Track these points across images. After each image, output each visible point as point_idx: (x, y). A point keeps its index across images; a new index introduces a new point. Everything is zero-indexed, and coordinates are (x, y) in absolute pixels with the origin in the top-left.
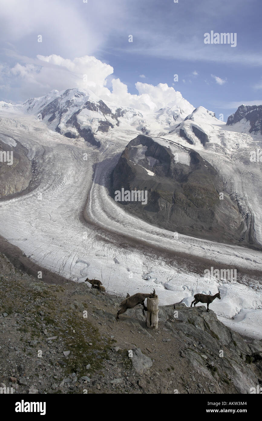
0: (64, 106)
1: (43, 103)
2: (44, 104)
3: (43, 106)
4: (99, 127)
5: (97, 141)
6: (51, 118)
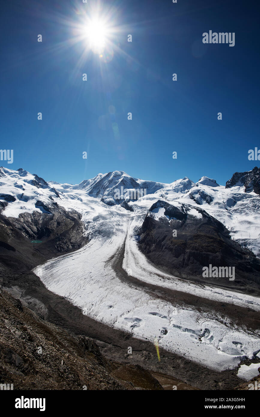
0: (107, 184)
2: (94, 184)
3: (93, 184)
5: (131, 207)
6: (98, 192)
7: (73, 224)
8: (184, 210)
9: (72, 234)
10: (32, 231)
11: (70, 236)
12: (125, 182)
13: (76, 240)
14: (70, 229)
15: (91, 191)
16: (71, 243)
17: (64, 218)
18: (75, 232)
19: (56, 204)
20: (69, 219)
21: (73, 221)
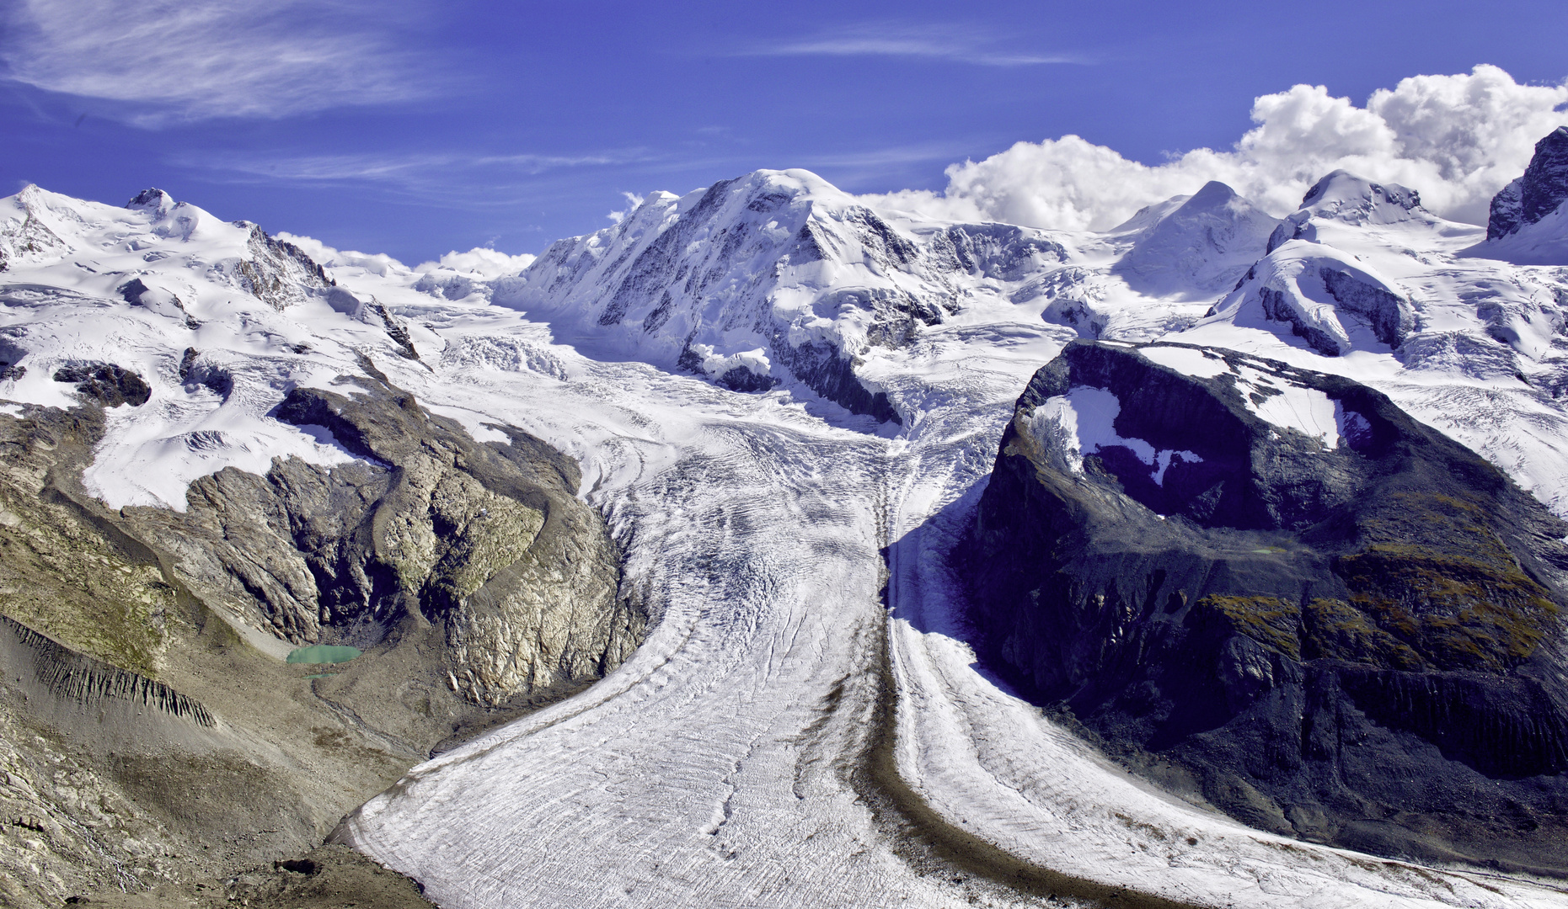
1: (614, 256)
2: (622, 260)
3: (615, 266)
4: (872, 329)
5: (872, 391)
6: (655, 313)
7: (539, 524)
8: (1246, 396)
9: (541, 594)
10: (288, 587)
11: (530, 604)
12: (820, 240)
13: (574, 630)
14: (526, 558)
15: (612, 307)
16: (543, 648)
17: (477, 489)
18: (557, 575)
19: (405, 402)
20: (507, 499)
21: (534, 506)
